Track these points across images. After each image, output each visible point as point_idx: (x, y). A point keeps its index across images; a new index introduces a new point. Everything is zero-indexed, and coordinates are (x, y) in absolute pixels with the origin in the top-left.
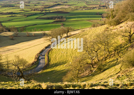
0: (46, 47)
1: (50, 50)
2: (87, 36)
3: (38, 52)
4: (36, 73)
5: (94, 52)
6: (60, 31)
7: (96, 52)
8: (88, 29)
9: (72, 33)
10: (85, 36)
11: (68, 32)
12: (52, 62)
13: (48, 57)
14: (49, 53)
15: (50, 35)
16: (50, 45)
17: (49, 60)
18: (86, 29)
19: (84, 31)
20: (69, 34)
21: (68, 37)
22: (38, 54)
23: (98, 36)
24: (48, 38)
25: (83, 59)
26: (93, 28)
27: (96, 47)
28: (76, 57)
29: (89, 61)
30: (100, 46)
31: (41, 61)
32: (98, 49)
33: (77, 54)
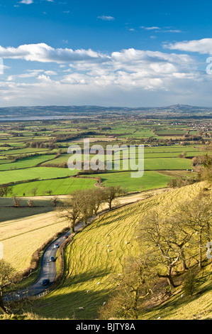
0: (60, 235)
1: (68, 242)
2: (159, 209)
3: (40, 246)
4: (34, 298)
5: (174, 246)
6: (93, 195)
7: (181, 246)
8: (160, 192)
9: (123, 201)
10: (154, 208)
11: (113, 197)
12: (74, 271)
13: (64, 258)
14: (65, 249)
15: (69, 206)
16: (68, 229)
17: (65, 266)
18: (155, 192)
19: (150, 196)
20: (114, 204)
21: (111, 209)
22: (39, 251)
23: (184, 208)
24: (65, 212)
25: (147, 265)
26: (172, 190)
27: (180, 236)
28: (131, 259)
29: (164, 269)
30: (189, 232)
31: (47, 269)
32: (185, 241)
33: (133, 253)
